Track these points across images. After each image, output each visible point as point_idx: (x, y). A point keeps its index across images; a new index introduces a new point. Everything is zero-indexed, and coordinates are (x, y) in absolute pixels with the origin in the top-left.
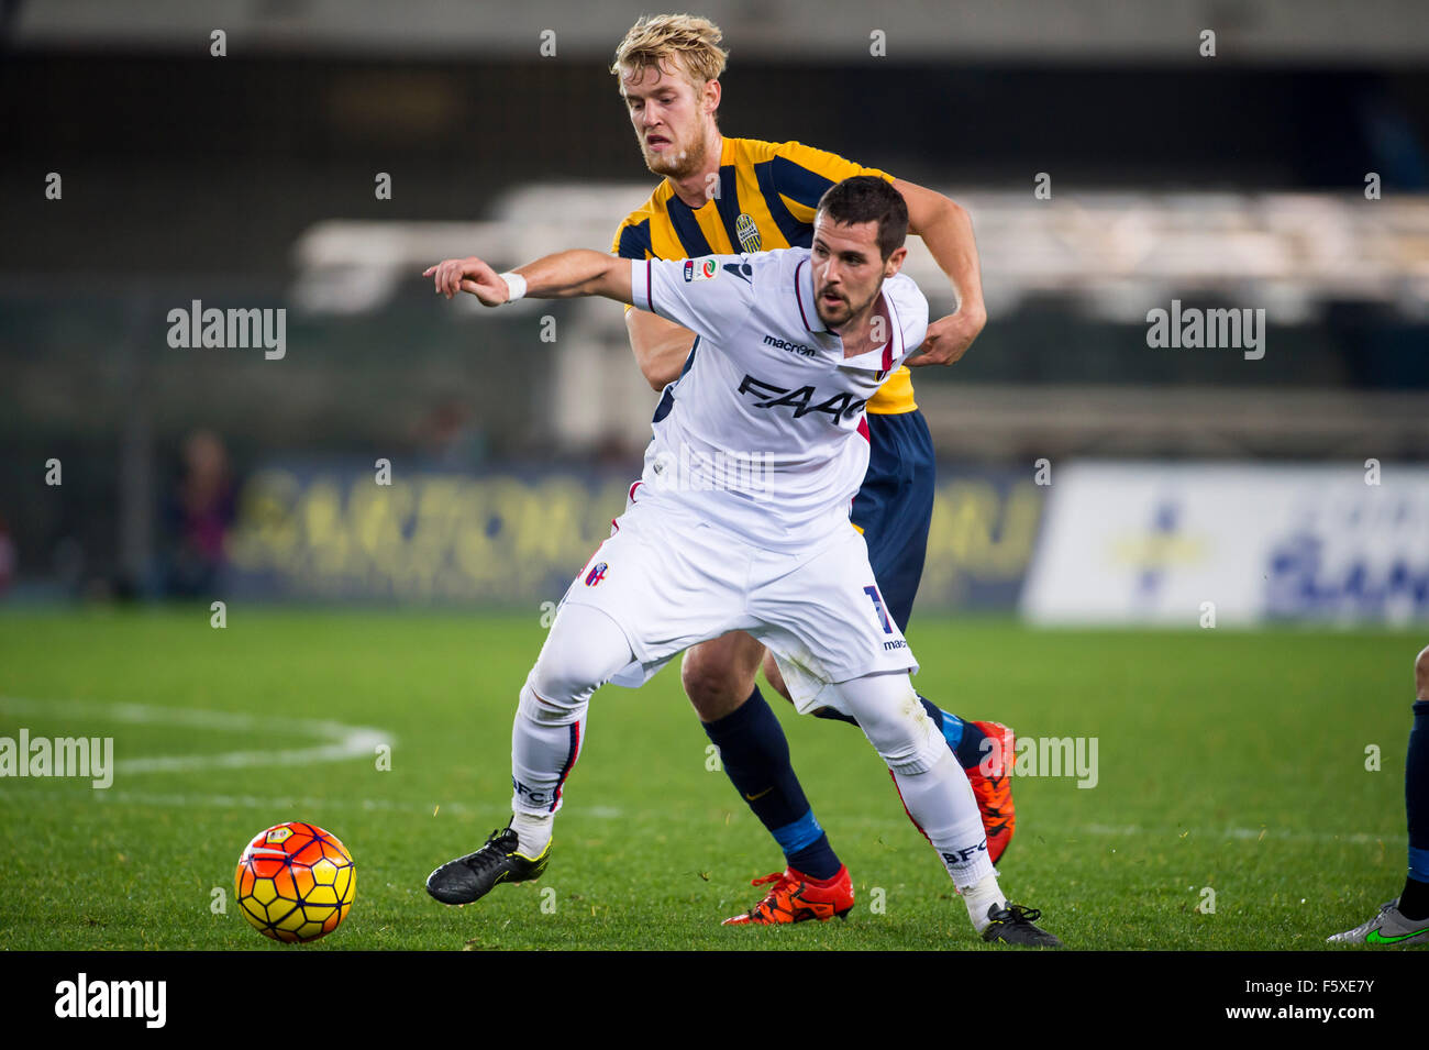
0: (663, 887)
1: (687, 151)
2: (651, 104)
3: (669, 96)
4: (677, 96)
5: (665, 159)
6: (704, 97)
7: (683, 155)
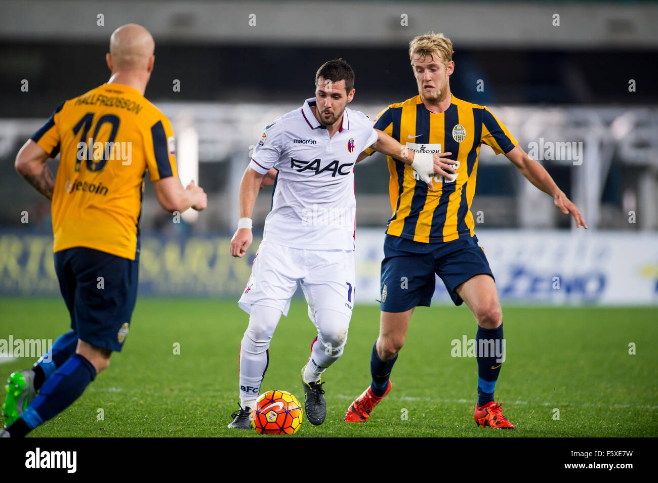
0: (143, 424)
1: (441, 91)
2: (427, 71)
3: (435, 68)
4: (438, 68)
5: (432, 94)
6: (448, 69)
7: (439, 93)
